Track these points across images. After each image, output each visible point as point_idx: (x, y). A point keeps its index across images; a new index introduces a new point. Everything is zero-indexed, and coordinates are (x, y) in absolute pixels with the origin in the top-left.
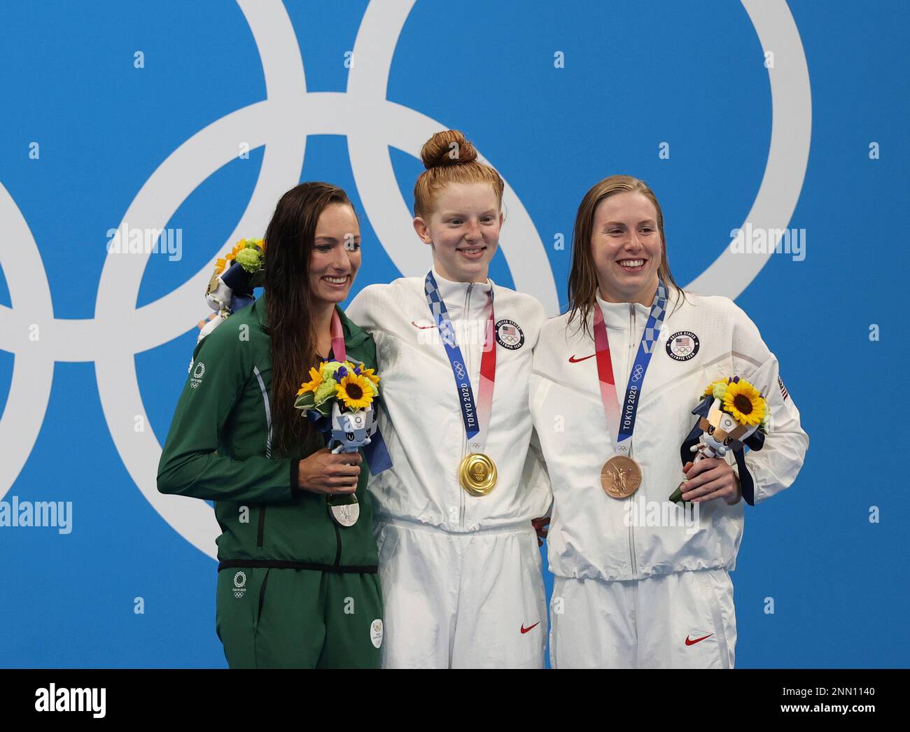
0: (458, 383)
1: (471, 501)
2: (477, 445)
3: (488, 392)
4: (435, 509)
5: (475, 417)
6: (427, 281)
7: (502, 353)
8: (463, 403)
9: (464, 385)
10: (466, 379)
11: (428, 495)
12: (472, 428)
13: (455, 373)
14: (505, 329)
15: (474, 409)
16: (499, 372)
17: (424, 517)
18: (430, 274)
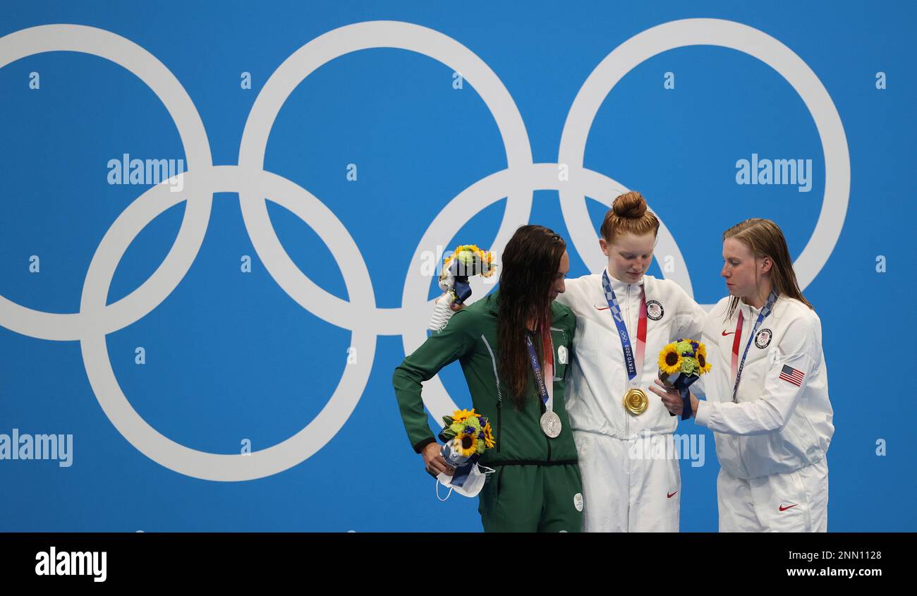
0: (623, 344)
1: (632, 420)
2: (635, 384)
3: (641, 349)
4: (611, 425)
5: (634, 366)
6: (603, 277)
7: (650, 323)
8: (626, 357)
9: (627, 346)
10: (628, 342)
11: (605, 417)
12: (632, 373)
13: (621, 339)
14: (651, 307)
15: (633, 360)
16: (648, 335)
17: (604, 430)
18: (605, 273)
